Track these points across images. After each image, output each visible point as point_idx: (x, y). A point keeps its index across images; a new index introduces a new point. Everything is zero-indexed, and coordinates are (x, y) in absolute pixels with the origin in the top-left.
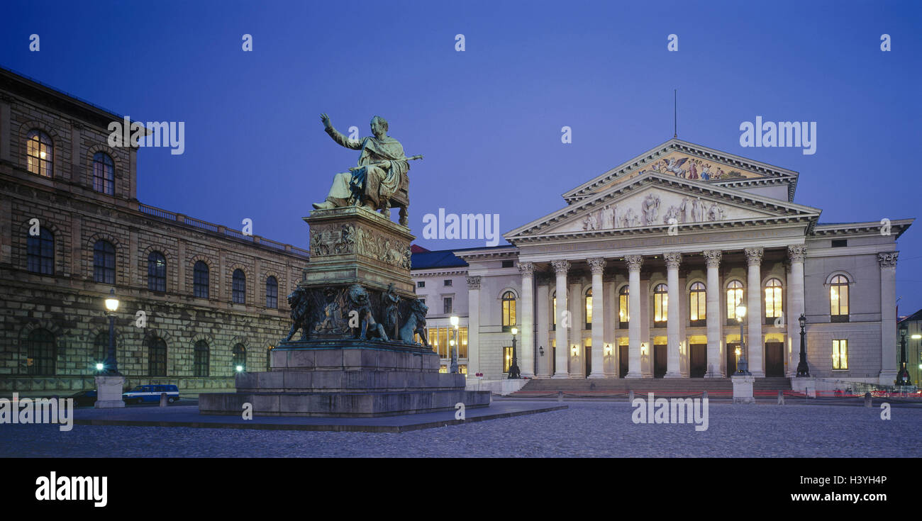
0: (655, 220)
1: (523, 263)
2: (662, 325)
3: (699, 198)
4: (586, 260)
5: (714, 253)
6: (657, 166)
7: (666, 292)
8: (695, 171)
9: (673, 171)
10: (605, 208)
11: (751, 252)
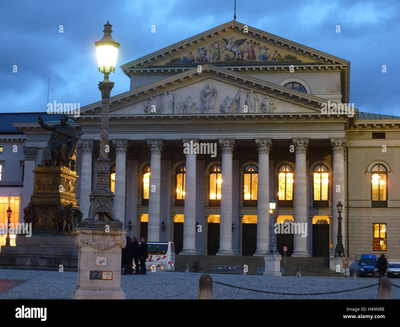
0: (212, 108)
1: (84, 140)
2: (216, 204)
3: (252, 91)
4: (146, 140)
5: (265, 142)
6: (216, 45)
7: (220, 172)
8: (253, 52)
9: (231, 51)
10: (165, 93)
11: (298, 142)
